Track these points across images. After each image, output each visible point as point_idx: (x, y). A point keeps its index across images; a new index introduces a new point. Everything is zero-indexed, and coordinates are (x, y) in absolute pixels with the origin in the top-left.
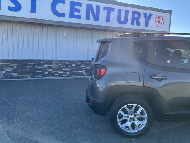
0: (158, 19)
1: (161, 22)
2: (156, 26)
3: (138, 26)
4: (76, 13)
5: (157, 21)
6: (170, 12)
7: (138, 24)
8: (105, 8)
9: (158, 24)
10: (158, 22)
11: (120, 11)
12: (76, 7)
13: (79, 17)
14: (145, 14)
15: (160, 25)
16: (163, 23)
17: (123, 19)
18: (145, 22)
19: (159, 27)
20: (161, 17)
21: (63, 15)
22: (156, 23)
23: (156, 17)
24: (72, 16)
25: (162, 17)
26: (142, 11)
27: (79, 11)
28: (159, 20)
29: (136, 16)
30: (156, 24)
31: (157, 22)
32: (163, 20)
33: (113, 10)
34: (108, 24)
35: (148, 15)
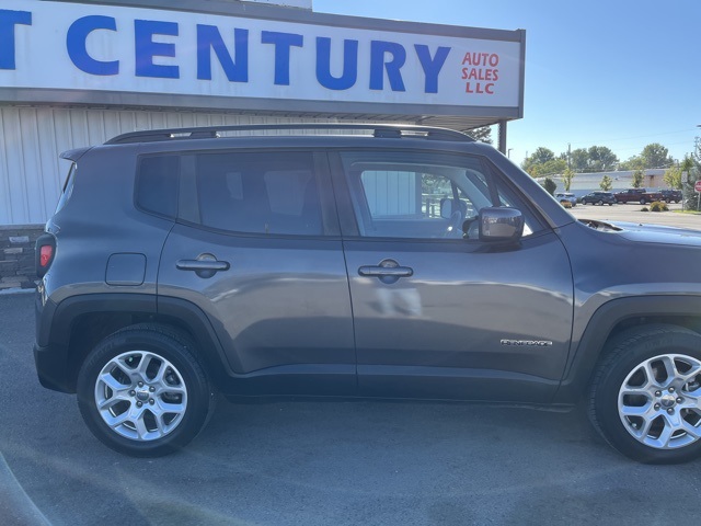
0: (473, 66)
1: (487, 74)
2: (468, 91)
3: (398, 94)
4: (158, 60)
5: (468, 73)
6: (519, 36)
7: (398, 85)
8: (267, 37)
9: (473, 82)
10: (473, 74)
11: (323, 46)
12: (157, 38)
13: (172, 72)
14: (422, 51)
15: (483, 84)
16: (493, 76)
17: (337, 70)
18: (423, 76)
19: (478, 91)
20: (485, 55)
21: (111, 68)
22: (467, 80)
23: (466, 59)
24: (145, 69)
25: (488, 58)
26: (407, 41)
27: (169, 50)
28: (477, 68)
29: (388, 57)
30: (468, 84)
31: (471, 74)
32: (493, 68)
33: (298, 40)
34: (282, 92)
35: (433, 54)
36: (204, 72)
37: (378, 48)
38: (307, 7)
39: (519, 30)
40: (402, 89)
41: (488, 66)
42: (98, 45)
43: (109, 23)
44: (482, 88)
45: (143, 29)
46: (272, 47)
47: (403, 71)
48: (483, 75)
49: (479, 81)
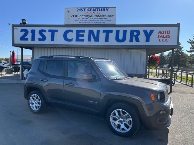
0: (161, 34)
1: (166, 36)
2: (159, 41)
3: (137, 43)
4: (80, 38)
5: (160, 36)
7: (137, 40)
8: (104, 31)
10: (162, 36)
11: (118, 32)
12: (81, 33)
13: (83, 40)
14: (145, 32)
16: (168, 37)
17: (121, 37)
18: (145, 38)
19: (163, 41)
20: (166, 31)
21: (71, 40)
22: (159, 38)
23: (159, 33)
24: (77, 40)
25: (166, 32)
26: (141, 29)
27: (83, 36)
28: (163, 35)
29: (135, 34)
30: (160, 39)
31: (161, 36)
32: (168, 35)
33: (111, 31)
34: (107, 43)
35: (148, 32)
36: (89, 40)
37: (132, 32)
38: (114, 24)
39: (178, 24)
40: (139, 41)
41: (167, 34)
42: (69, 36)
43: (71, 31)
44: (164, 40)
45: (78, 32)
46: (105, 33)
47: (139, 37)
48: (165, 36)
49: (163, 38)
